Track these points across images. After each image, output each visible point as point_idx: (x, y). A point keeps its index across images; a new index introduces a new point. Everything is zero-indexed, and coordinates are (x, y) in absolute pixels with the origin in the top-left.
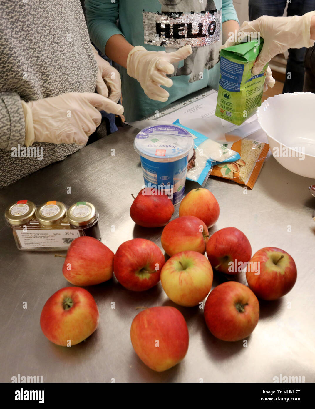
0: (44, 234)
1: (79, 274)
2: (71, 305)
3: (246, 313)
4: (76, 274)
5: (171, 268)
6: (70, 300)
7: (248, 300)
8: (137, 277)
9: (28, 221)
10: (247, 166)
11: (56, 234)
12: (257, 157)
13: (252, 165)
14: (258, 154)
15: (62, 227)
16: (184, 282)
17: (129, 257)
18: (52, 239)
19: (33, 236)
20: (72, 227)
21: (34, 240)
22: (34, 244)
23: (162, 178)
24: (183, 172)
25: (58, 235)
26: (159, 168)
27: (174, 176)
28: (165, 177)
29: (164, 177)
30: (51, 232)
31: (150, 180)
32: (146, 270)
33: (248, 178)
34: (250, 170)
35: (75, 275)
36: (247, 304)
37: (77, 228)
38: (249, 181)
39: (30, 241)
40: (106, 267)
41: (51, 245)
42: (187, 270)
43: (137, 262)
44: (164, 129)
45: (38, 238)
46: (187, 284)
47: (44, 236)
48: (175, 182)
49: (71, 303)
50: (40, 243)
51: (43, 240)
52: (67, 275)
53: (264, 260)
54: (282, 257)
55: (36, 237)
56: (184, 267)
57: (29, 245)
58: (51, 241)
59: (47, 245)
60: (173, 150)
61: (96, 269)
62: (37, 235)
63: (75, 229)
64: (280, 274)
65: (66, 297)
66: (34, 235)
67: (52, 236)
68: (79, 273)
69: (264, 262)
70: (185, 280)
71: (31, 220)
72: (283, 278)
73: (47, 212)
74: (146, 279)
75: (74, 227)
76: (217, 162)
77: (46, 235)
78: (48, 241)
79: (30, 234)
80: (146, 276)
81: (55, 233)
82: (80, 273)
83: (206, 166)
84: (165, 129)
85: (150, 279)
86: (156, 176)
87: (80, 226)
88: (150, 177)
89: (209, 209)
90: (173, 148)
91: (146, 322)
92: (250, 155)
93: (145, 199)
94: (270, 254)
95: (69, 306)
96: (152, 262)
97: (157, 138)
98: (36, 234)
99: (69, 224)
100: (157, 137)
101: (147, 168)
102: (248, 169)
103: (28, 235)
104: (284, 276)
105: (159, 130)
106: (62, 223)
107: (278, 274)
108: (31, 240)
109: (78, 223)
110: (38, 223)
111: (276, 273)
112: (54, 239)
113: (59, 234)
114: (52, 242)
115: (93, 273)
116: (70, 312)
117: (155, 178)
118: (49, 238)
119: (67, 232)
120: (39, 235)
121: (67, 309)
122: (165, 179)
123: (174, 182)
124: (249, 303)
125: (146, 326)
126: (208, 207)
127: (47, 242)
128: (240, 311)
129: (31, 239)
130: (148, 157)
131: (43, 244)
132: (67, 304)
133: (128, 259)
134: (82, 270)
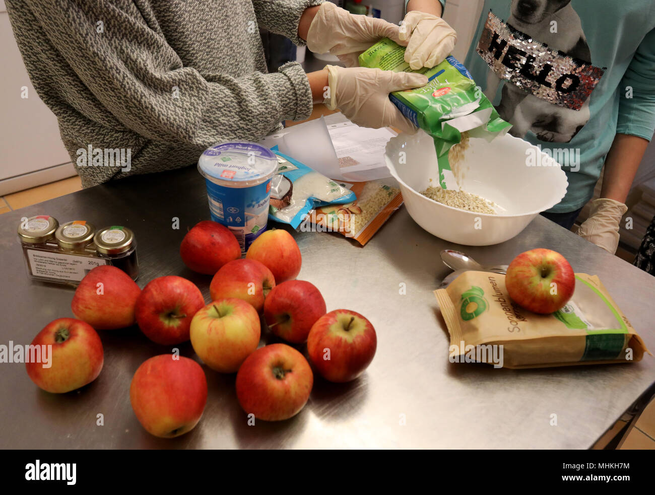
0: (62, 260)
1: (90, 309)
2: (66, 337)
3: (286, 382)
4: (86, 308)
5: (205, 313)
6: (66, 332)
7: (293, 366)
8: (161, 322)
9: (45, 240)
10: (363, 215)
11: (77, 262)
12: (382, 206)
13: (372, 215)
14: (386, 203)
15: (88, 254)
16: (213, 331)
17: (155, 293)
18: (71, 269)
19: (48, 261)
20: (98, 255)
21: (49, 267)
22: (48, 273)
23: (229, 209)
24: (259, 206)
25: (79, 264)
26: (224, 195)
27: (246, 209)
28: (233, 208)
29: (231, 209)
30: (71, 258)
31: (215, 212)
32: (174, 314)
33: (360, 232)
34: (366, 221)
35: (84, 309)
36: (290, 371)
37: (104, 256)
38: (360, 235)
39: (43, 267)
40: (127, 306)
41: (69, 277)
42: (224, 318)
43: (163, 300)
44: (244, 148)
45: (54, 264)
46: (217, 333)
47: (61, 263)
48: (248, 218)
49: (66, 335)
50: (56, 272)
51: (59, 268)
52: (75, 309)
53: (330, 322)
54: (352, 319)
55: (51, 263)
56: (221, 315)
57: (42, 273)
58: (70, 271)
59: (64, 276)
60: (245, 172)
61: (112, 305)
62: (53, 260)
63: (100, 257)
64: (346, 341)
65: (61, 327)
66: (49, 259)
67: (71, 264)
68: (89, 306)
69: (329, 324)
70: (215, 328)
71: (48, 240)
72: (350, 348)
73: (71, 232)
74: (173, 327)
75: (101, 255)
76: (323, 202)
77: (63, 261)
78: (66, 270)
79: (45, 257)
80: (175, 324)
81: (76, 260)
82: (91, 307)
83: (306, 206)
84: (246, 148)
85: (179, 328)
86: (221, 206)
87: (108, 255)
88: (215, 208)
89: (282, 256)
90: (246, 171)
91: (149, 368)
92: (374, 202)
93: (200, 232)
94: (341, 316)
95: (63, 339)
96: (184, 305)
97: (230, 157)
98: (52, 258)
99: (95, 251)
100: (229, 155)
101: (212, 195)
102: (364, 220)
103: (42, 258)
104: (351, 345)
105: (238, 148)
106: (86, 248)
107: (343, 341)
108: (45, 266)
109: (107, 250)
110: (56, 245)
111: (340, 340)
112: (74, 269)
113: (81, 263)
114: (71, 273)
115: (108, 310)
116: (62, 345)
117: (220, 209)
118: (68, 266)
119: (91, 261)
120: (55, 261)
121: (60, 342)
122: (233, 212)
123: (245, 217)
124: (294, 369)
125: (149, 372)
126: (282, 253)
127: (65, 272)
128: (278, 377)
129: (44, 264)
130: (212, 178)
131: (59, 274)
132: (61, 336)
133: (152, 295)
134: (94, 304)
